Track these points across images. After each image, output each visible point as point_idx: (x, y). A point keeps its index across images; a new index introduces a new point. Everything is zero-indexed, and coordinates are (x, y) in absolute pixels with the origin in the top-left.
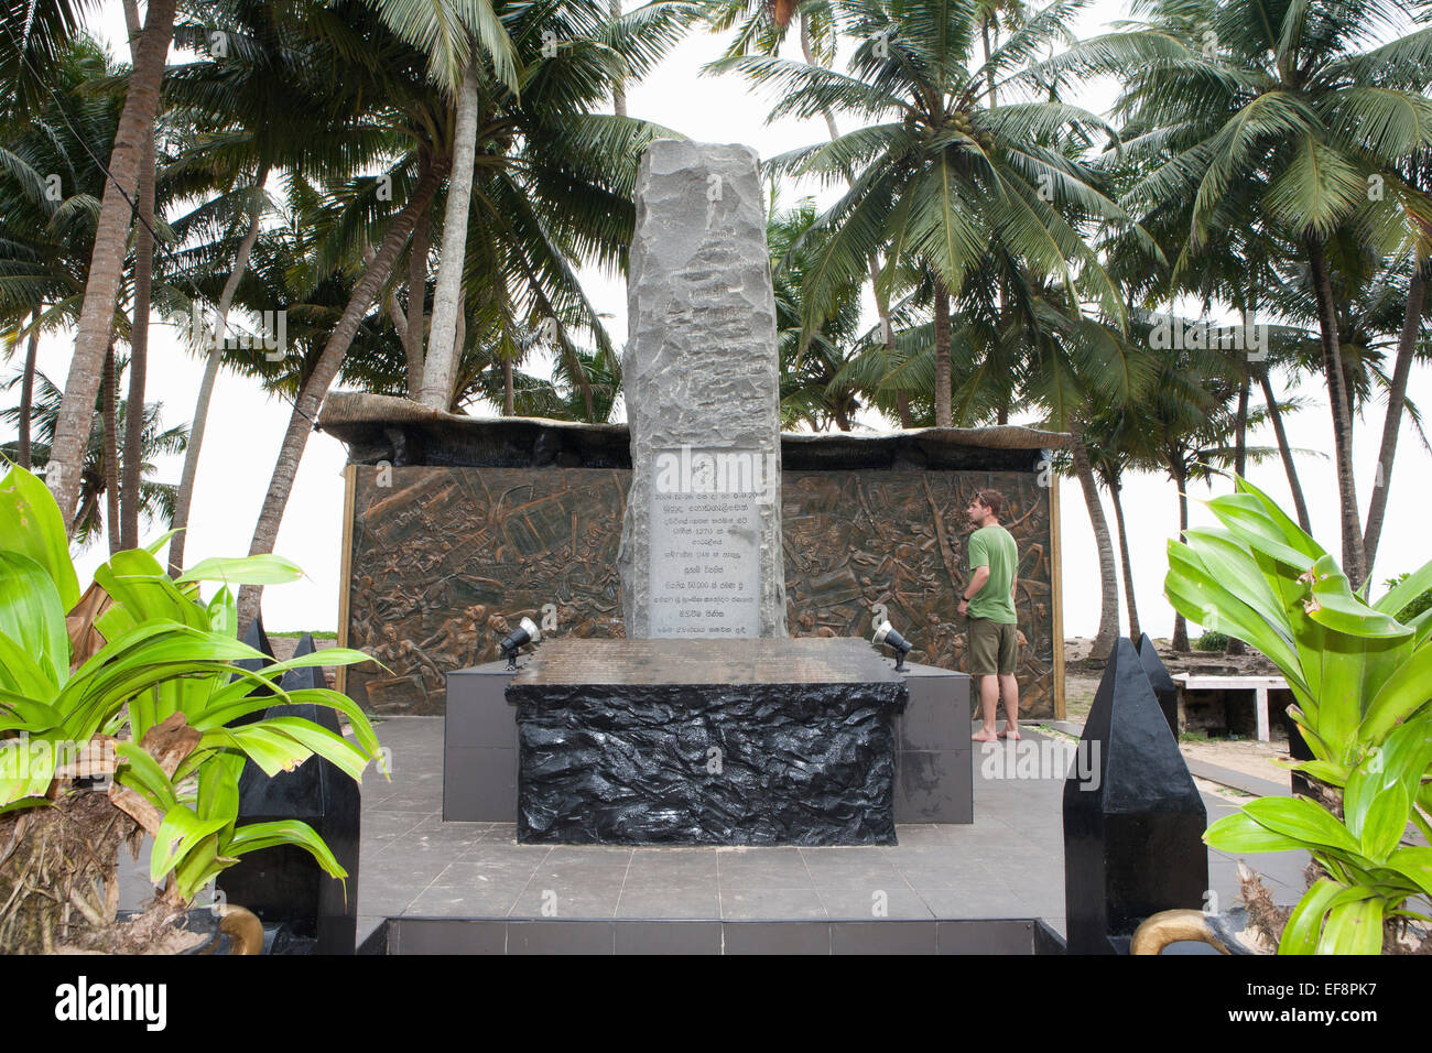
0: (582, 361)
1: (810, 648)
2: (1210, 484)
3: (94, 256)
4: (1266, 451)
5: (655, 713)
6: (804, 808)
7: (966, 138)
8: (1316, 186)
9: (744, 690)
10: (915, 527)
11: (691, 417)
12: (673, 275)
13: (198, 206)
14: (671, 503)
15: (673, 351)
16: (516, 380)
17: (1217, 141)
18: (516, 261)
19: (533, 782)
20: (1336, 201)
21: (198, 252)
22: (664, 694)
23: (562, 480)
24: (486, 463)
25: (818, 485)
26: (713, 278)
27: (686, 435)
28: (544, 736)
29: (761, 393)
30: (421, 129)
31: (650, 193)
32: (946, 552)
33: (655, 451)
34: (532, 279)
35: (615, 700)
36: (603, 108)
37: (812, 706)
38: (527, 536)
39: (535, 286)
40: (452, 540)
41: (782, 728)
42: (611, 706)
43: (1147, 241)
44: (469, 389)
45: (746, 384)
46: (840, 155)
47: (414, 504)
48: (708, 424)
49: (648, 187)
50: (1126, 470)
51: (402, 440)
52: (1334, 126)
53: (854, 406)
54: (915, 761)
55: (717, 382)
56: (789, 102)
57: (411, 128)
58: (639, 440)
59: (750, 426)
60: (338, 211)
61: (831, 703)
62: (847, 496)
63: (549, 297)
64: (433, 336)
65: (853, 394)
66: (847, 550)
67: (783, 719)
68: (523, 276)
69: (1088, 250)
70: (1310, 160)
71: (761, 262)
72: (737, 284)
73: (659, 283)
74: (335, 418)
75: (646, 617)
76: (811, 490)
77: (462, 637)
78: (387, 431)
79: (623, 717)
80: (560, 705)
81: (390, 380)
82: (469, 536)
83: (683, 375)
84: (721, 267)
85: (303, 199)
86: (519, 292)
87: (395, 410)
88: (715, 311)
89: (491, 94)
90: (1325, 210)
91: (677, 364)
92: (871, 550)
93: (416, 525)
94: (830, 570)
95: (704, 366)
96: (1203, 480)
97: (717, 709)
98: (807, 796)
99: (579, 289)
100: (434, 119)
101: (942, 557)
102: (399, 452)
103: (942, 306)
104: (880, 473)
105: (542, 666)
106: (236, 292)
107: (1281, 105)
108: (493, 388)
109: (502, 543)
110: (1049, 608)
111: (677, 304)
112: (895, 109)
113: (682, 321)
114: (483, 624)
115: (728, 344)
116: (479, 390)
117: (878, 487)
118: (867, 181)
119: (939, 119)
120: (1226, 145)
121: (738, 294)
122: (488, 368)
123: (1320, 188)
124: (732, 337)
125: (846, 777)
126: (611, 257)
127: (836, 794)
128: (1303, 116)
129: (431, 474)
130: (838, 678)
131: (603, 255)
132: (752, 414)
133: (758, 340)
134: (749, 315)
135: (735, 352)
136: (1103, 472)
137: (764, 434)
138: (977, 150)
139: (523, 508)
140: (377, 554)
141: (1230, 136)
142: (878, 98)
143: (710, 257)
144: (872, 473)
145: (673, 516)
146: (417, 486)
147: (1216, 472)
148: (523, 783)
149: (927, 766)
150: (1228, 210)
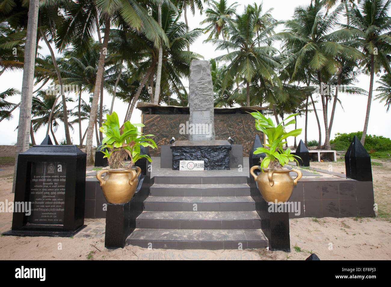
0: (182, 95)
1: (218, 141)
2: (301, 117)
3: (97, 78)
4: (312, 110)
5: (193, 150)
6: (216, 164)
7: (252, 53)
8: (318, 61)
9: (207, 147)
10: (240, 124)
11: (199, 105)
12: (196, 82)
13: (110, 67)
14: (196, 119)
15: (196, 95)
16: (170, 99)
17: (299, 52)
18: (170, 78)
19: (175, 161)
20: (322, 63)
21: (110, 76)
22: (194, 147)
23: (178, 116)
24: (165, 114)
25: (222, 117)
26: (202, 83)
27: (198, 108)
28: (176, 154)
29: (210, 101)
30: (152, 54)
31: (192, 69)
32: (245, 128)
33: (193, 111)
34: (173, 81)
35: (187, 148)
36: (185, 49)
37: (217, 149)
38: (173, 126)
39: (173, 82)
40: (160, 127)
41: (212, 152)
42: (186, 149)
43: (286, 71)
44: (161, 101)
45: (208, 100)
46: (229, 57)
47: (153, 121)
48: (202, 106)
49: (192, 68)
50: (285, 114)
51: (151, 110)
52: (322, 49)
53: (233, 103)
54: (234, 158)
55: (203, 100)
56: (219, 47)
57: (150, 53)
58: (191, 109)
59: (208, 106)
60: (137, 69)
61: (220, 148)
62: (228, 118)
63: (176, 84)
64: (156, 92)
65: (233, 101)
66: (228, 128)
67: (212, 151)
68: (171, 80)
69: (275, 74)
70: (317, 55)
71: (210, 80)
72: (206, 84)
73: (194, 83)
74: (139, 106)
75: (192, 137)
76: (221, 118)
77: (162, 143)
78: (148, 109)
79: (188, 151)
80: (178, 149)
81: (146, 100)
82: (163, 126)
83: (198, 98)
84: (204, 81)
85: (130, 66)
86: (170, 83)
87: (150, 105)
88: (203, 88)
89: (164, 48)
90: (319, 65)
91: (197, 97)
92: (232, 128)
93: (154, 125)
94: (225, 131)
95: (201, 97)
96: (300, 116)
97: (202, 149)
98: (216, 163)
99: (181, 83)
100: (154, 52)
101: (244, 129)
102: (150, 112)
103: (248, 85)
104: (233, 115)
105: (175, 144)
106: (118, 83)
107: (312, 45)
108: (166, 101)
109: (169, 127)
110: (263, 138)
111: (196, 87)
112: (239, 48)
113: (197, 90)
114: (165, 141)
115: (205, 93)
116: (163, 101)
117: (233, 117)
118: (234, 61)
119: (247, 49)
120: (301, 53)
121: (206, 85)
122: (165, 97)
123: (319, 61)
124: (205, 92)
125: (222, 160)
126: (187, 76)
127: (221, 162)
128: (315, 47)
129: (156, 116)
130: (221, 145)
131: (185, 76)
132: (209, 105)
133: (210, 93)
134: (208, 89)
135: (206, 95)
136: (280, 115)
137: (211, 108)
138: (254, 55)
139: (172, 121)
140: (147, 129)
141: (302, 51)
142: (236, 46)
143: (202, 79)
144: (232, 115)
145: (196, 121)
146: (154, 118)
147: (302, 114)
148: (173, 161)
149: (236, 159)
150: (302, 65)
